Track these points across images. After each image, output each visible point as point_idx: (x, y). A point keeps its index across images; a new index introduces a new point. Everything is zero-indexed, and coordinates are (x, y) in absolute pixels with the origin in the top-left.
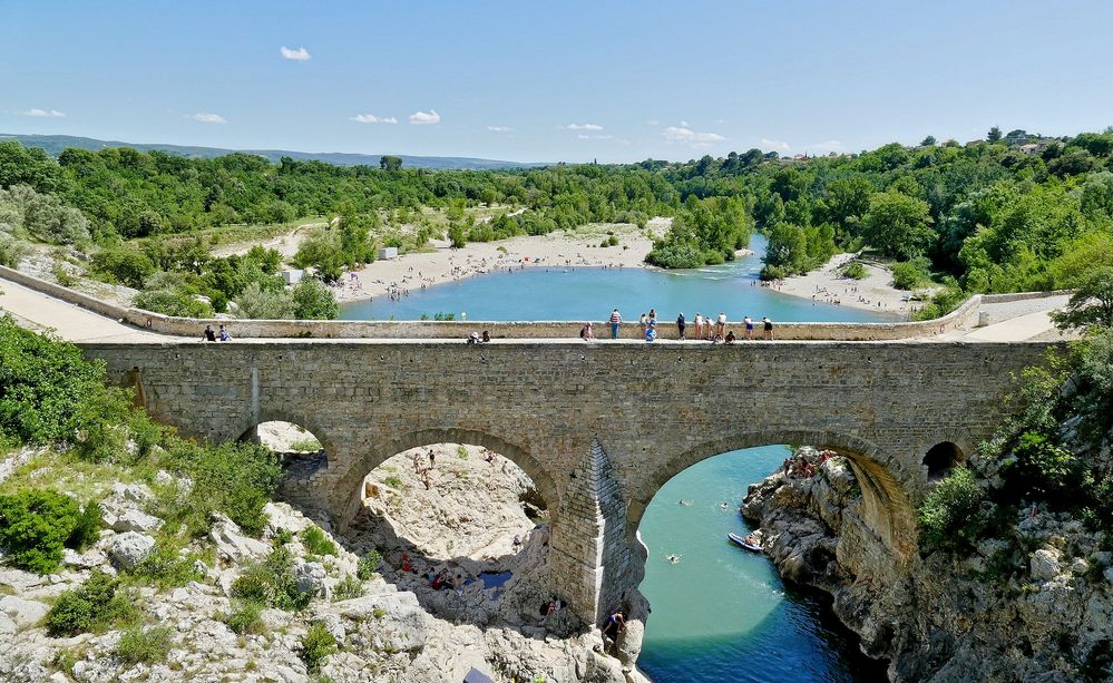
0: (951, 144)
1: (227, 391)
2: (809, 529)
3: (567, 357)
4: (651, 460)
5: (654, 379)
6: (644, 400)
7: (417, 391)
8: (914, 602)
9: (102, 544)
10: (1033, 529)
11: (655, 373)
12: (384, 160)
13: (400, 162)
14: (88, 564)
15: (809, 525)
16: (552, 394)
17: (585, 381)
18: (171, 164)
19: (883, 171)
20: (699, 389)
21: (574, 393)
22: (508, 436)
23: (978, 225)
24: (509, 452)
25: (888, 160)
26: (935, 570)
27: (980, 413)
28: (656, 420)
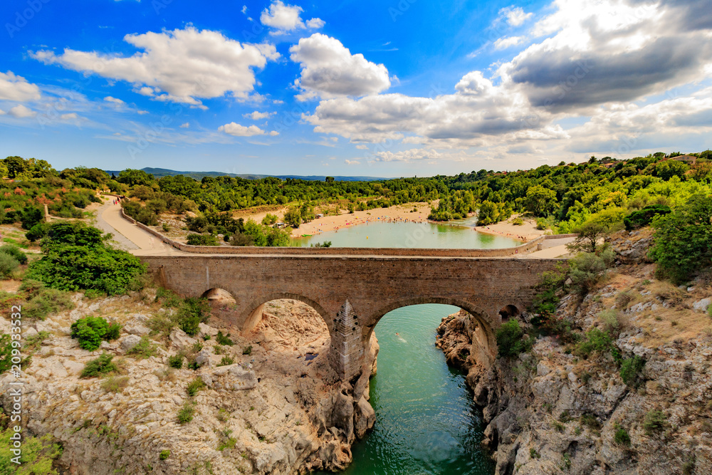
0: (572, 164)
1: (197, 276)
2: (461, 340)
3: (334, 263)
4: (371, 309)
5: (371, 273)
6: (368, 282)
7: (272, 277)
8: (497, 379)
9: (120, 339)
10: (541, 350)
11: (372, 271)
12: (327, 178)
13: (333, 179)
14: (112, 348)
15: (463, 338)
16: (328, 279)
17: (342, 274)
18: (243, 182)
19: (538, 177)
20: (392, 278)
21: (337, 279)
22: (310, 297)
23: (576, 201)
24: (310, 303)
25: (542, 173)
26: (503, 365)
27: (527, 292)
28: (373, 291)
